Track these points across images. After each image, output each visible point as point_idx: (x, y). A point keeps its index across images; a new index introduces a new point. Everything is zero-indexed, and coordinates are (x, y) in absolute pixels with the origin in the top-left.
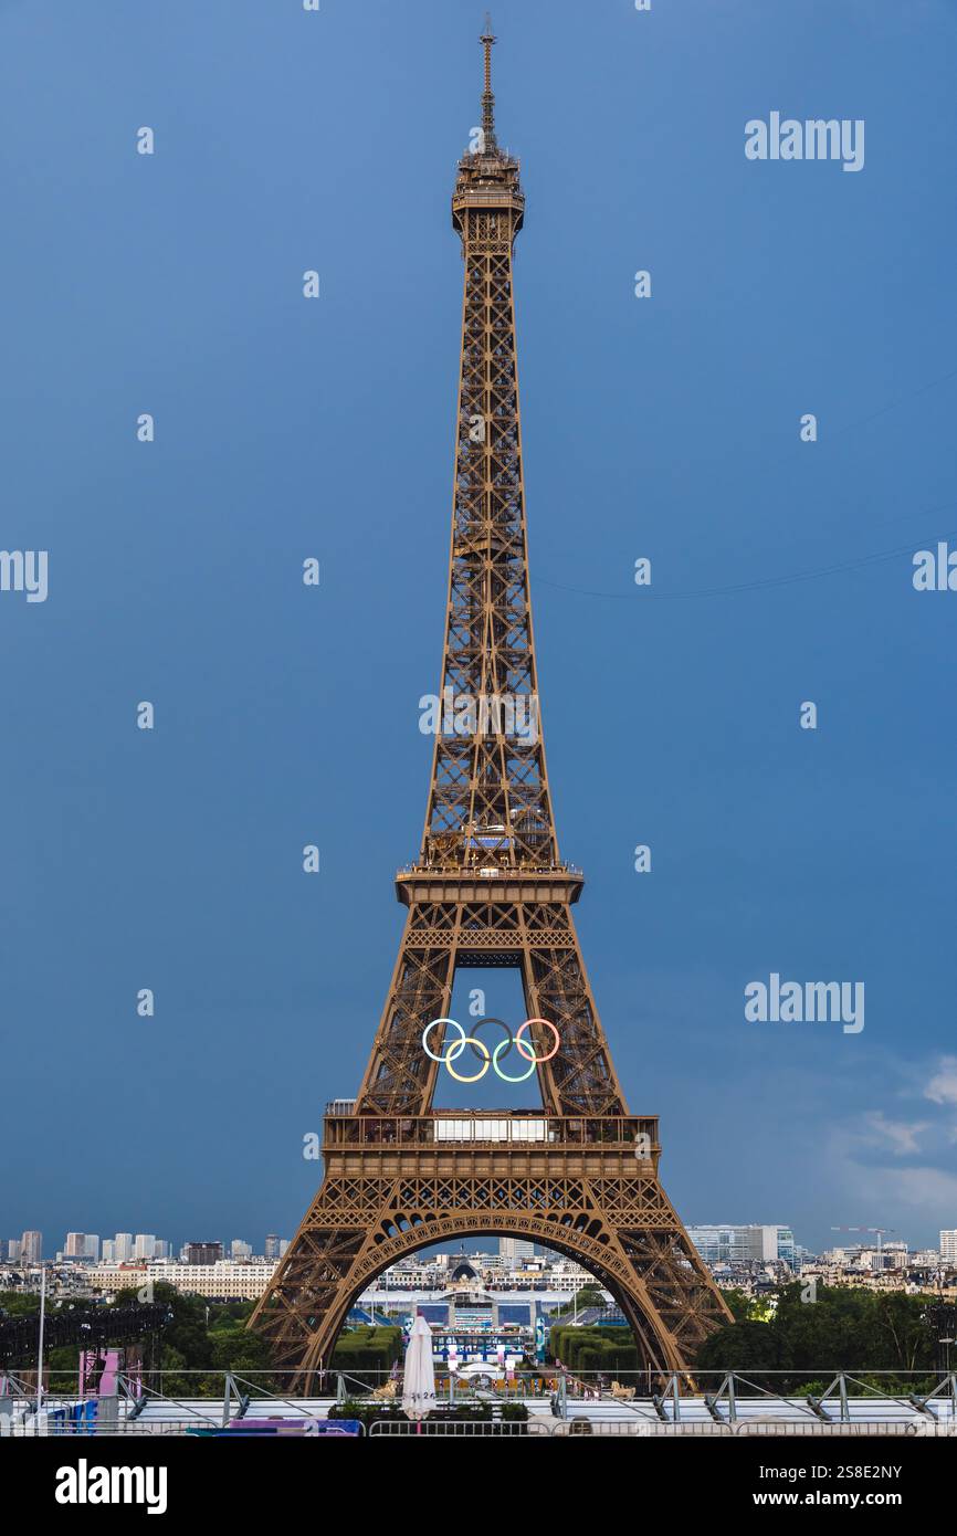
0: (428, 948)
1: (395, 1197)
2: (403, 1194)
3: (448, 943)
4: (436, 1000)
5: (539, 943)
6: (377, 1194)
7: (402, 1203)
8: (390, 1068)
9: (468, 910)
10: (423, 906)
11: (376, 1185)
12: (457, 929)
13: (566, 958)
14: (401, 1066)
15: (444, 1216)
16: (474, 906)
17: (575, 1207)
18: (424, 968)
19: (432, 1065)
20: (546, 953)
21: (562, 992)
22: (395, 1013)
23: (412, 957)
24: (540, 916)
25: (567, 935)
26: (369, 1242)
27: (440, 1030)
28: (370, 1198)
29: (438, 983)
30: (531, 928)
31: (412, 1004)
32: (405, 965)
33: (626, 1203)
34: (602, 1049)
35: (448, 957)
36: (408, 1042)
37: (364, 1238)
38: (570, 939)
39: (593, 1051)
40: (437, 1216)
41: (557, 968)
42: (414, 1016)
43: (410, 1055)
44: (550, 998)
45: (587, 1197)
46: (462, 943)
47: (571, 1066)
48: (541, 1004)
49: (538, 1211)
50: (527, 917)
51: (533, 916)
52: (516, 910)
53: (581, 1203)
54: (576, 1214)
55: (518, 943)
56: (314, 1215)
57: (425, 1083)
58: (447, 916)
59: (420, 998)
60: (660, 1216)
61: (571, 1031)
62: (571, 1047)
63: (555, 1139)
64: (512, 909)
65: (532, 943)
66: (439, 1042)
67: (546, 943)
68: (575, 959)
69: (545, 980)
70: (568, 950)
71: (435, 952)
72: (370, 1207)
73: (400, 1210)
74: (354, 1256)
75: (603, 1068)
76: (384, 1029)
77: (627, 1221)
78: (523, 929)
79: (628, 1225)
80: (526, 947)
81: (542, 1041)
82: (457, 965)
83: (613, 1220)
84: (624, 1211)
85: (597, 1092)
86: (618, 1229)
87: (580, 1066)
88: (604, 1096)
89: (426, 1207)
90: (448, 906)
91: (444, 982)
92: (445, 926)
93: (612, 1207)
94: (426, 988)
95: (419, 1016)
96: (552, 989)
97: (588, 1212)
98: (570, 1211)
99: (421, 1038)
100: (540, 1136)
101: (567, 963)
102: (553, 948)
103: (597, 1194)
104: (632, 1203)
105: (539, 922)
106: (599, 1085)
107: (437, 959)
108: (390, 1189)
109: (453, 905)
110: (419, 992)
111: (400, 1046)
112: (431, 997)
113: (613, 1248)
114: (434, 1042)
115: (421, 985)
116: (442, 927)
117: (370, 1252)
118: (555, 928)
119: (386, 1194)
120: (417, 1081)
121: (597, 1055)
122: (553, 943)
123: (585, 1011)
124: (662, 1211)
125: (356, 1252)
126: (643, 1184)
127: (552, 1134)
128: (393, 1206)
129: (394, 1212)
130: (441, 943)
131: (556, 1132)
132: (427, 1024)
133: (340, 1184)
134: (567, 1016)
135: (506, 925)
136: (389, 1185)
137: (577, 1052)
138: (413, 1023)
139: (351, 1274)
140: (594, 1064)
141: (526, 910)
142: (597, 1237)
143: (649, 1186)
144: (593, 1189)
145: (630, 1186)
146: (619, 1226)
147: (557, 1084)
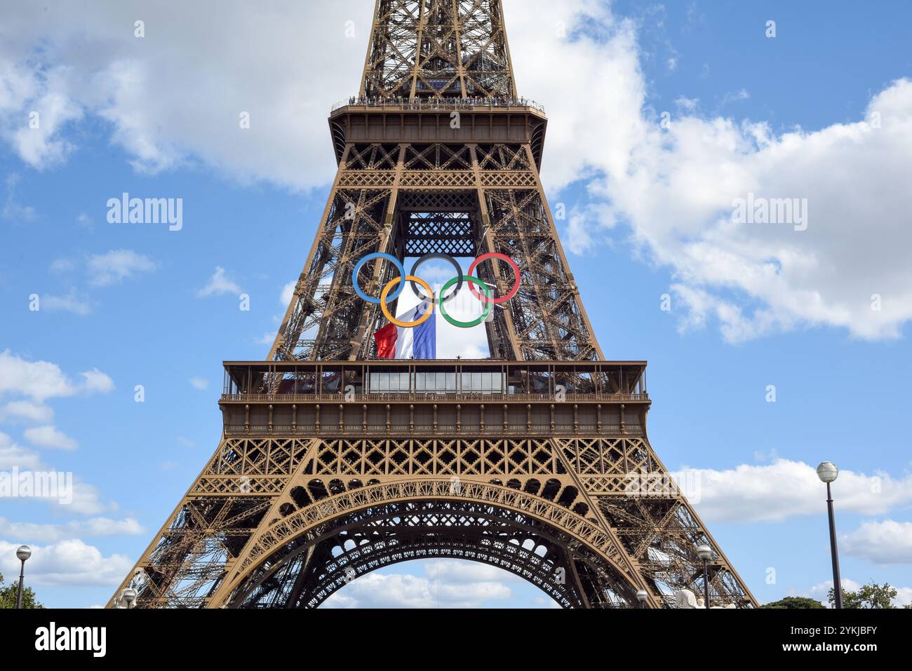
0: (364, 188)
1: (311, 461)
2: (322, 458)
3: (388, 183)
4: (372, 243)
5: (495, 183)
6: (288, 457)
7: (320, 467)
9: (412, 150)
10: (360, 147)
11: (289, 446)
12: (400, 168)
15: (375, 481)
16: (419, 147)
17: (542, 472)
18: (359, 208)
20: (502, 194)
21: (522, 235)
23: (345, 198)
24: (496, 157)
25: (528, 174)
26: (274, 513)
28: (279, 461)
29: (375, 225)
30: (485, 168)
32: (333, 206)
33: (608, 466)
35: (388, 197)
37: (267, 509)
38: (532, 178)
39: (559, 298)
40: (364, 483)
41: (515, 211)
42: (344, 259)
44: (508, 240)
45: (558, 460)
46: (405, 184)
48: (497, 246)
49: (494, 477)
50: (481, 157)
51: (489, 156)
52: (468, 150)
53: (550, 467)
54: (543, 480)
55: (470, 183)
56: (204, 482)
58: (387, 156)
59: (353, 240)
63: (515, 393)
64: (463, 150)
65: (487, 183)
67: (503, 183)
68: (540, 202)
69: (503, 222)
70: (530, 191)
71: (374, 192)
72: (280, 472)
73: (315, 475)
74: (252, 530)
77: (610, 487)
78: (476, 168)
79: (610, 492)
80: (479, 186)
83: (591, 487)
84: (606, 476)
86: (599, 497)
89: (350, 473)
90: (389, 147)
91: (383, 224)
92: (386, 166)
93: (591, 472)
94: (360, 230)
96: (509, 232)
97: (559, 477)
98: (535, 476)
100: (496, 389)
101: (529, 205)
102: (511, 188)
103: (570, 456)
104: (615, 466)
105: (495, 163)
107: (375, 200)
108: (304, 451)
109: (395, 145)
110: (352, 234)
112: (366, 241)
113: (593, 520)
115: (355, 227)
116: (382, 167)
117: (274, 526)
118: (513, 167)
119: (299, 456)
121: (566, 302)
122: (511, 183)
125: (255, 526)
126: (628, 445)
127: (511, 388)
128: (308, 470)
129: (309, 478)
130: (380, 183)
133: (242, 445)
134: (529, 259)
135: (456, 165)
136: (305, 447)
139: (246, 552)
141: (480, 150)
142: (572, 507)
143: (636, 446)
144: (565, 450)
145: (612, 446)
146: (600, 492)
147: (518, 332)
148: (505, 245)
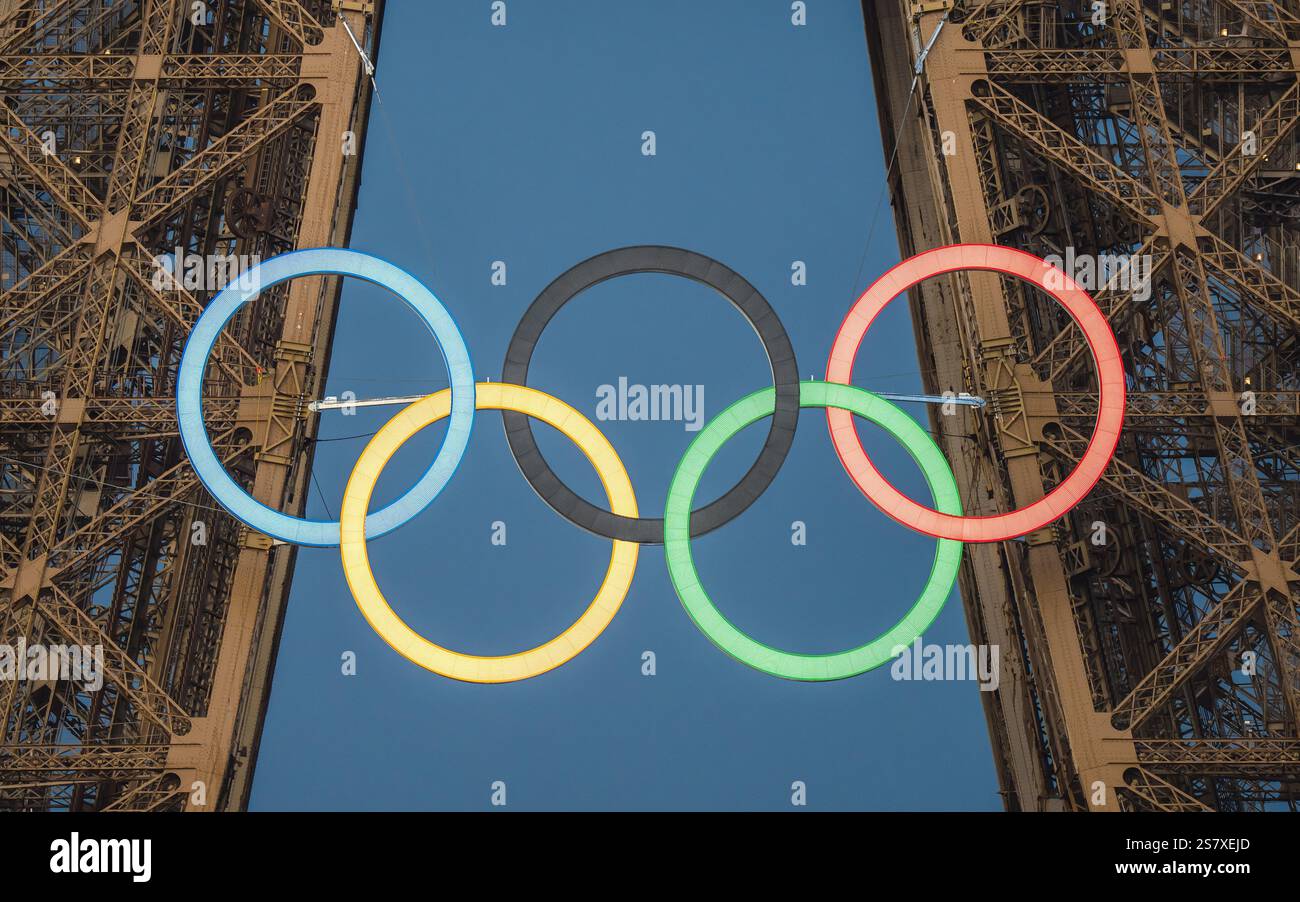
4: (266, 122)
19: (248, 568)
27: (297, 324)
31: (103, 154)
43: (89, 504)
47: (1208, 571)
48: (993, 140)
57: (193, 692)
59: (154, 104)
62: (1204, 437)
66: (290, 407)
81: (1004, 399)
134: (1180, 225)
138: (110, 279)
147: (1109, 690)
148: (1035, 129)
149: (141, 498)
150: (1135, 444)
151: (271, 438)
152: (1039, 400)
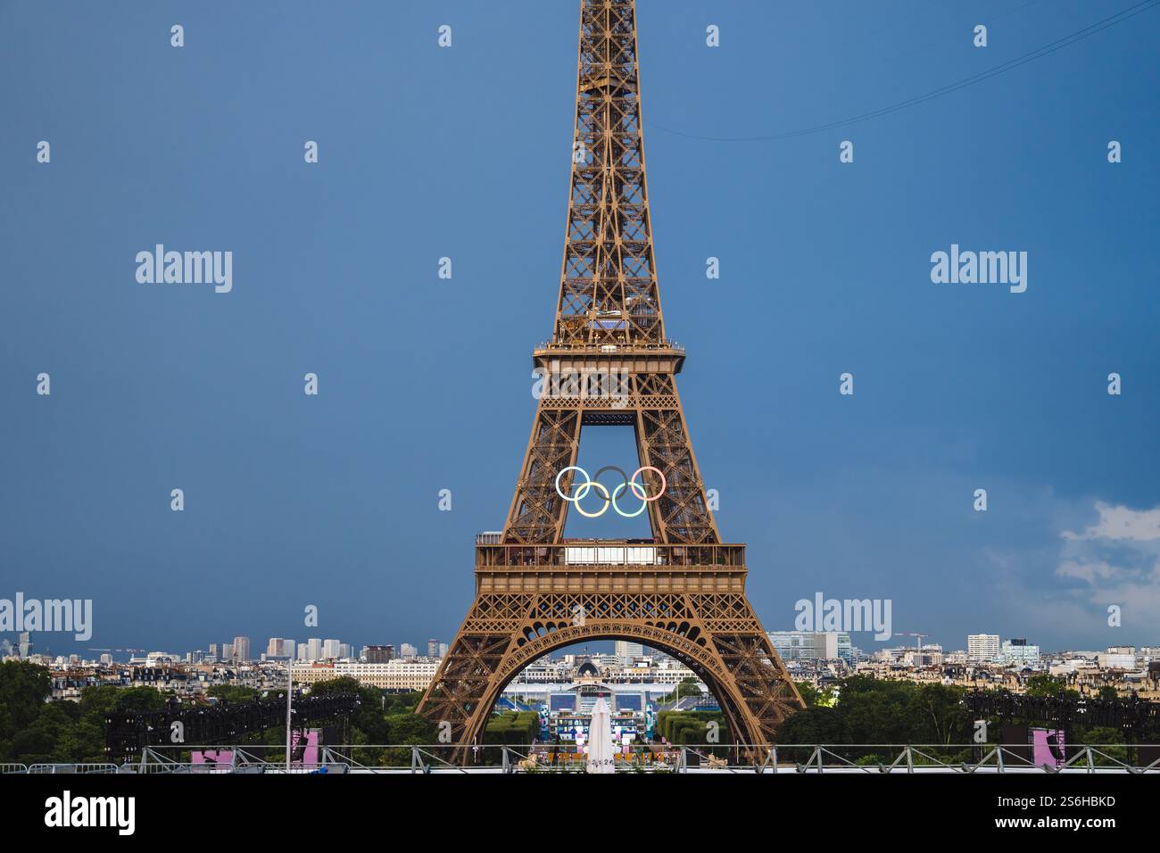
0: (560, 409)
1: (534, 609)
2: (540, 607)
3: (576, 405)
4: (566, 452)
5: (649, 405)
6: (519, 606)
7: (540, 613)
8: (529, 506)
11: (519, 599)
13: (671, 417)
14: (539, 504)
15: (574, 623)
17: (679, 617)
18: (556, 426)
19: (564, 504)
20: (654, 413)
21: (668, 445)
22: (533, 463)
23: (547, 417)
24: (650, 384)
25: (672, 399)
26: (513, 644)
27: (570, 476)
28: (514, 610)
29: (568, 438)
30: (642, 393)
31: (547, 455)
32: (541, 423)
33: (719, 614)
34: (700, 492)
35: (576, 417)
36: (543, 485)
37: (509, 642)
38: (675, 402)
39: (693, 493)
40: (568, 624)
41: (663, 426)
42: (548, 464)
43: (545, 496)
44: (658, 449)
45: (688, 609)
46: (587, 405)
47: (676, 504)
48: (651, 454)
49: (648, 620)
50: (639, 385)
51: (645, 384)
52: (631, 379)
53: (683, 613)
54: (679, 622)
55: (632, 405)
56: (469, 624)
57: (557, 518)
59: (553, 449)
60: (746, 624)
61: (675, 475)
62: (675, 489)
63: (662, 563)
65: (643, 405)
66: (569, 485)
67: (655, 405)
68: (678, 419)
69: (655, 435)
70: (673, 411)
71: (566, 413)
72: (514, 617)
73: (538, 619)
74: (502, 656)
75: (701, 506)
76: (525, 475)
77: (720, 627)
78: (636, 394)
79: (720, 631)
80: (639, 408)
81: (651, 484)
82: (582, 424)
83: (709, 627)
84: (718, 620)
85: (696, 525)
86: (713, 634)
87: (682, 504)
88: (702, 528)
89: (559, 617)
91: (572, 437)
93: (709, 617)
94: (558, 442)
95: (553, 465)
96: (659, 442)
97: (689, 621)
98: (674, 620)
99: (554, 483)
100: (650, 559)
101: (672, 421)
102: (660, 409)
103: (696, 606)
104: (724, 613)
105: (649, 389)
106: (697, 519)
107: (567, 419)
108: (529, 602)
110: (552, 445)
111: (538, 489)
112: (562, 450)
113: (708, 649)
114: (565, 485)
115: (555, 439)
117: (514, 653)
118: (662, 393)
119: (527, 606)
120: (552, 517)
121: (696, 495)
122: (660, 405)
123: (686, 460)
124: (748, 620)
125: (503, 653)
126: (733, 598)
127: (660, 559)
128: (533, 616)
129: (534, 621)
130: (570, 405)
131: (663, 557)
132: (559, 471)
133: (490, 598)
134: (672, 464)
136: (529, 599)
137: (679, 493)
138: (548, 470)
139: (499, 670)
140: (693, 502)
141: (639, 379)
142: (696, 640)
143: (737, 599)
144: (693, 602)
145: (723, 599)
146: (714, 631)
147: (664, 518)
148: (656, 453)
149: (551, 495)
150: (667, 490)
151: (566, 488)
152: (656, 484)
